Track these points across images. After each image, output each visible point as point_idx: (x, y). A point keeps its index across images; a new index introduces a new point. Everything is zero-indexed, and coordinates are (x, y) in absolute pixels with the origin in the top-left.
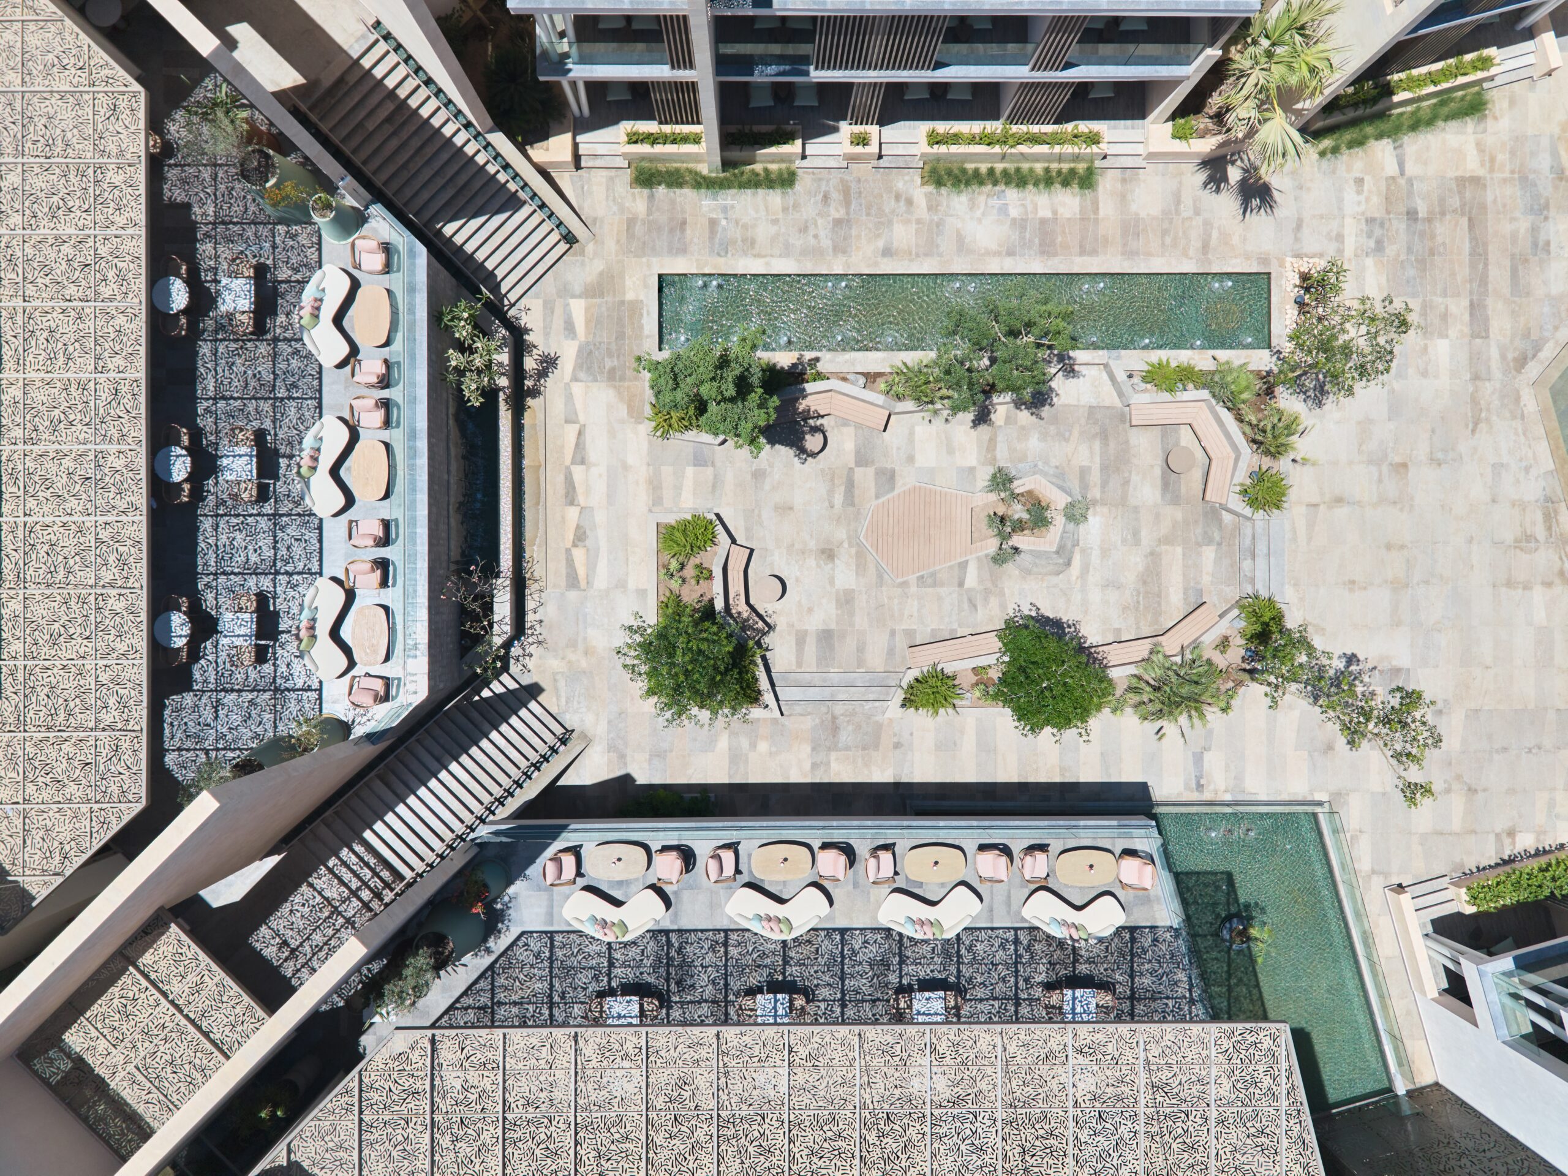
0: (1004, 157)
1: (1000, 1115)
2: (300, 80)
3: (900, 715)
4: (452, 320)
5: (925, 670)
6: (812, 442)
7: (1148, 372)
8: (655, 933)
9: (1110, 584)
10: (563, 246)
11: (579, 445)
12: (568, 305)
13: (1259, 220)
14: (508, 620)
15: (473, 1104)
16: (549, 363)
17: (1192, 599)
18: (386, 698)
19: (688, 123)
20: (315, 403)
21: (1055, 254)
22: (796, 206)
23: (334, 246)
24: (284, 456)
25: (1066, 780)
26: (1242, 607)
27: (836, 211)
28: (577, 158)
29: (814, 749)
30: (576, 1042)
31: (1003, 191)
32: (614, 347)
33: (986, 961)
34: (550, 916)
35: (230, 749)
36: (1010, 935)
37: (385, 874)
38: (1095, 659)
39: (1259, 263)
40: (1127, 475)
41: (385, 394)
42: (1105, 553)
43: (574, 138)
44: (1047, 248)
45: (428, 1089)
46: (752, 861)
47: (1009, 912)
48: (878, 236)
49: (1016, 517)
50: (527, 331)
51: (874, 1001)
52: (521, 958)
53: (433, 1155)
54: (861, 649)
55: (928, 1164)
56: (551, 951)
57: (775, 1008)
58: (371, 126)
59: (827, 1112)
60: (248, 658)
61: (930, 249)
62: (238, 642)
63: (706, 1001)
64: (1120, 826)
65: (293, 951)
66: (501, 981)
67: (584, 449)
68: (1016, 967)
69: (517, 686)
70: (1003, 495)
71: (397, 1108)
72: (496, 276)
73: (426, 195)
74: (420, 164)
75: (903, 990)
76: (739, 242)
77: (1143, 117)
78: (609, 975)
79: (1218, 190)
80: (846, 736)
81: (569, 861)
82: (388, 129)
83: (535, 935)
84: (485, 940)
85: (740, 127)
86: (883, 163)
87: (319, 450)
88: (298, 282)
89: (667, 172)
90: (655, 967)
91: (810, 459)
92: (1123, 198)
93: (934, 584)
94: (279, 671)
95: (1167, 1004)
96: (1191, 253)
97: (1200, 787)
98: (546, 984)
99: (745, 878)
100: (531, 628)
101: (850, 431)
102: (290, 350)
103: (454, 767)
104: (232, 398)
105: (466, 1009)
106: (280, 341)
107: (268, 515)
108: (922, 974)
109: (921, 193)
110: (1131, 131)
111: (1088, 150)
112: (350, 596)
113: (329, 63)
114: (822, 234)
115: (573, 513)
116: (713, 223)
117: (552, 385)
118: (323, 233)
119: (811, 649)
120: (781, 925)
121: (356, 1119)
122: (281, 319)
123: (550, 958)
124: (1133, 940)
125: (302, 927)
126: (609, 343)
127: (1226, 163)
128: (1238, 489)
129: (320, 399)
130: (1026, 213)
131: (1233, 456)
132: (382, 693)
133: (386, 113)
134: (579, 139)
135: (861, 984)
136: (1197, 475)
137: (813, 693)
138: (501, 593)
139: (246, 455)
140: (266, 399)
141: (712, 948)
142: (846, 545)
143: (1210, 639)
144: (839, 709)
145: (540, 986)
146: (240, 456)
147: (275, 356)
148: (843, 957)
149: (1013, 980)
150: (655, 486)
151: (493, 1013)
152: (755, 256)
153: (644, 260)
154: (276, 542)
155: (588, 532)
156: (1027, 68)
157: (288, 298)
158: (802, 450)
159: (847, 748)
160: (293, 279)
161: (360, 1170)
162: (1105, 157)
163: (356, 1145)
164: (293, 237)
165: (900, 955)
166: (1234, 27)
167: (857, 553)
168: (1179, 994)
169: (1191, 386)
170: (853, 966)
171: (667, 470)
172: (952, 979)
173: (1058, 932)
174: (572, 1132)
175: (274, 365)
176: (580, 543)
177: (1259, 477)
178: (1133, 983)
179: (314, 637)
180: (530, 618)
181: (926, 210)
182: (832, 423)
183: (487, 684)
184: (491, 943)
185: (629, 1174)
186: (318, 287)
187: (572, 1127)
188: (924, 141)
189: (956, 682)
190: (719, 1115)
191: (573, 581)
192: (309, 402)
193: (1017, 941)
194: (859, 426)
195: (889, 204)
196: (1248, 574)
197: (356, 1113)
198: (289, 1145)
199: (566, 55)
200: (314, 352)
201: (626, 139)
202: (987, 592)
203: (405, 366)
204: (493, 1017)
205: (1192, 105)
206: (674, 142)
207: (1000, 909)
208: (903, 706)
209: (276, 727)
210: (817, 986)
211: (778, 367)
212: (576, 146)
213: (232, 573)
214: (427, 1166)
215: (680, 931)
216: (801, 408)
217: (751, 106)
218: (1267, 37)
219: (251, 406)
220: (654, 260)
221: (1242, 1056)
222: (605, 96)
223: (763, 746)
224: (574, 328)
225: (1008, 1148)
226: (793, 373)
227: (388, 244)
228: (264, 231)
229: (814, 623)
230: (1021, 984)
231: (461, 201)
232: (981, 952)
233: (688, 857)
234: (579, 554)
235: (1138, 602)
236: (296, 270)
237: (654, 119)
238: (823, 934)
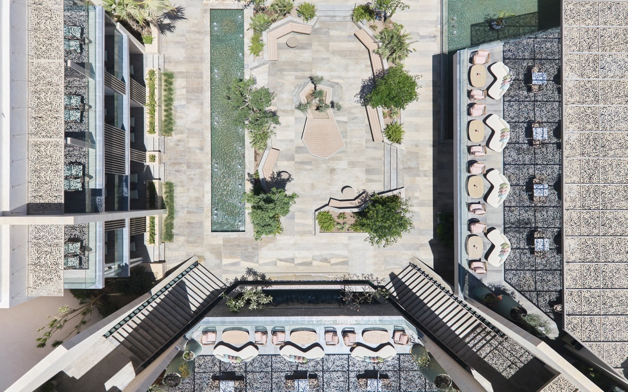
0: (160, 106)
1: (602, 105)
2: (130, 363)
3: (404, 145)
4: (236, 308)
5: (384, 135)
6: (284, 176)
7: (254, 54)
8: (505, 232)
9: (346, 68)
10: (199, 267)
11: (286, 260)
12: (225, 265)
13: (187, 13)
14: (363, 287)
15: (596, 300)
16: (250, 271)
17: (353, 39)
18: (403, 331)
19: (145, 221)
20: (273, 357)
21: (202, 88)
22: (181, 182)
23: (204, 350)
24: (297, 368)
25: (432, 85)
26: (357, 21)
27: (184, 167)
28: (160, 262)
29: (418, 176)
30: (570, 262)
31: (174, 106)
32: (243, 248)
33: (518, 112)
34: (498, 271)
35: (425, 387)
36: (507, 103)
37: (479, 330)
38: (379, 73)
39: (206, 13)
40: (298, 62)
41: (269, 333)
42: (332, 70)
43: (152, 263)
44: (200, 90)
45: (590, 317)
46: (475, 198)
47: (497, 105)
48: (194, 152)
49: (318, 102)
50: (236, 279)
51: (535, 153)
52: (516, 281)
53: (619, 315)
54: (374, 159)
55: (623, 132)
56: (513, 270)
57: (540, 189)
58: (150, 338)
59: (601, 170)
60: (386, 381)
61: (200, 133)
62: (380, 385)
63: (535, 214)
64: (460, 63)
65: (512, 363)
66: (526, 288)
67: (287, 259)
68: (520, 101)
69: (391, 283)
70: (308, 107)
71: (598, 328)
72: (213, 291)
73: (179, 317)
74: (166, 319)
75: (531, 143)
76: (197, 202)
77: (142, 55)
78: (523, 249)
79: (174, 27)
80: (413, 164)
81: (475, 265)
82: (151, 331)
83: (506, 276)
84: (508, 294)
85: (147, 202)
86: (162, 150)
87: (295, 356)
88: (220, 364)
89: (166, 229)
90: (520, 233)
91: (291, 177)
92: (177, 63)
93: (346, 132)
94: (391, 369)
95: (537, 47)
96: (201, 38)
97: (435, 37)
98: (527, 272)
99: (482, 201)
100: (365, 278)
101: (279, 163)
102: (250, 366)
103: (429, 305)
104: (271, 387)
105: (538, 301)
106: (246, 370)
107: (323, 374)
108: (523, 136)
109: (174, 137)
110: (148, 59)
111: (157, 75)
112: (359, 344)
113: (122, 354)
114: (193, 173)
115: (315, 263)
116: (188, 212)
117: (260, 270)
118: (199, 355)
119: (374, 177)
120: (504, 187)
121: (602, 343)
122: (236, 369)
123: (516, 270)
124: (509, 59)
125: (502, 360)
126: (242, 250)
127: (162, 24)
128: (305, 22)
129: (272, 355)
130: (184, 98)
131: (291, 23)
132: (402, 333)
133: (144, 332)
134: (152, 261)
135: (527, 158)
136: (298, 36)
137: (394, 176)
138: (351, 289)
139: (298, 382)
140: (272, 375)
141: (512, 212)
142: (328, 164)
143: (371, 32)
144: (400, 167)
145: (528, 274)
146: (298, 385)
147: (253, 372)
148: (516, 164)
149: (526, 103)
150: (303, 233)
151: (540, 291)
152: (203, 197)
153: (205, 237)
154: (335, 371)
155: (324, 257)
156: (124, 95)
157: (227, 367)
158: (288, 180)
159: (418, 164)
160: (219, 365)
161: (625, 341)
162: (160, 69)
163: (614, 343)
164: (200, 365)
165: (515, 143)
166: (108, 16)
167: (332, 160)
168: (532, 42)
169: (261, 38)
170: (520, 161)
171: (296, 229)
172: (526, 125)
173: (507, 86)
174: (609, 263)
175: (257, 372)
176: (328, 261)
177: (300, 13)
178: (528, 59)
179: (377, 357)
180: (361, 278)
181: (182, 135)
182: (276, 169)
183: (391, 294)
184: (509, 292)
185: (627, 242)
186: (223, 357)
187: (606, 263)
188: (153, 135)
189: (390, 124)
190: (602, 209)
191: (345, 263)
192: (273, 359)
193: (509, 101)
194: (277, 160)
195: (180, 148)
196: (342, 18)
197: (600, 343)
198: (614, 368)
199: (119, 266)
200: (252, 358)
201: (152, 244)
202: (349, 113)
203: (257, 325)
204: (541, 291)
205: (138, 36)
206: (154, 226)
207: (495, 108)
208: (400, 144)
209: (416, 370)
210: (528, 174)
211: (252, 188)
212: (155, 262)
213: (348, 387)
214: (623, 317)
215: (504, 224)
216: (270, 180)
217: (138, 198)
218: (111, 5)
219: (275, 380)
220: (205, 234)
221: (576, 16)
222: (134, 252)
223: (417, 194)
224: (235, 263)
225: (616, 103)
226: (255, 183)
227: (203, 332)
228: (197, 376)
229: (363, 176)
230: (527, 100)
231: (181, 304)
232: (514, 114)
233: (473, 221)
234: (333, 261)
235: (354, 58)
236: (215, 364)
237: (143, 234)
238: (506, 172)
